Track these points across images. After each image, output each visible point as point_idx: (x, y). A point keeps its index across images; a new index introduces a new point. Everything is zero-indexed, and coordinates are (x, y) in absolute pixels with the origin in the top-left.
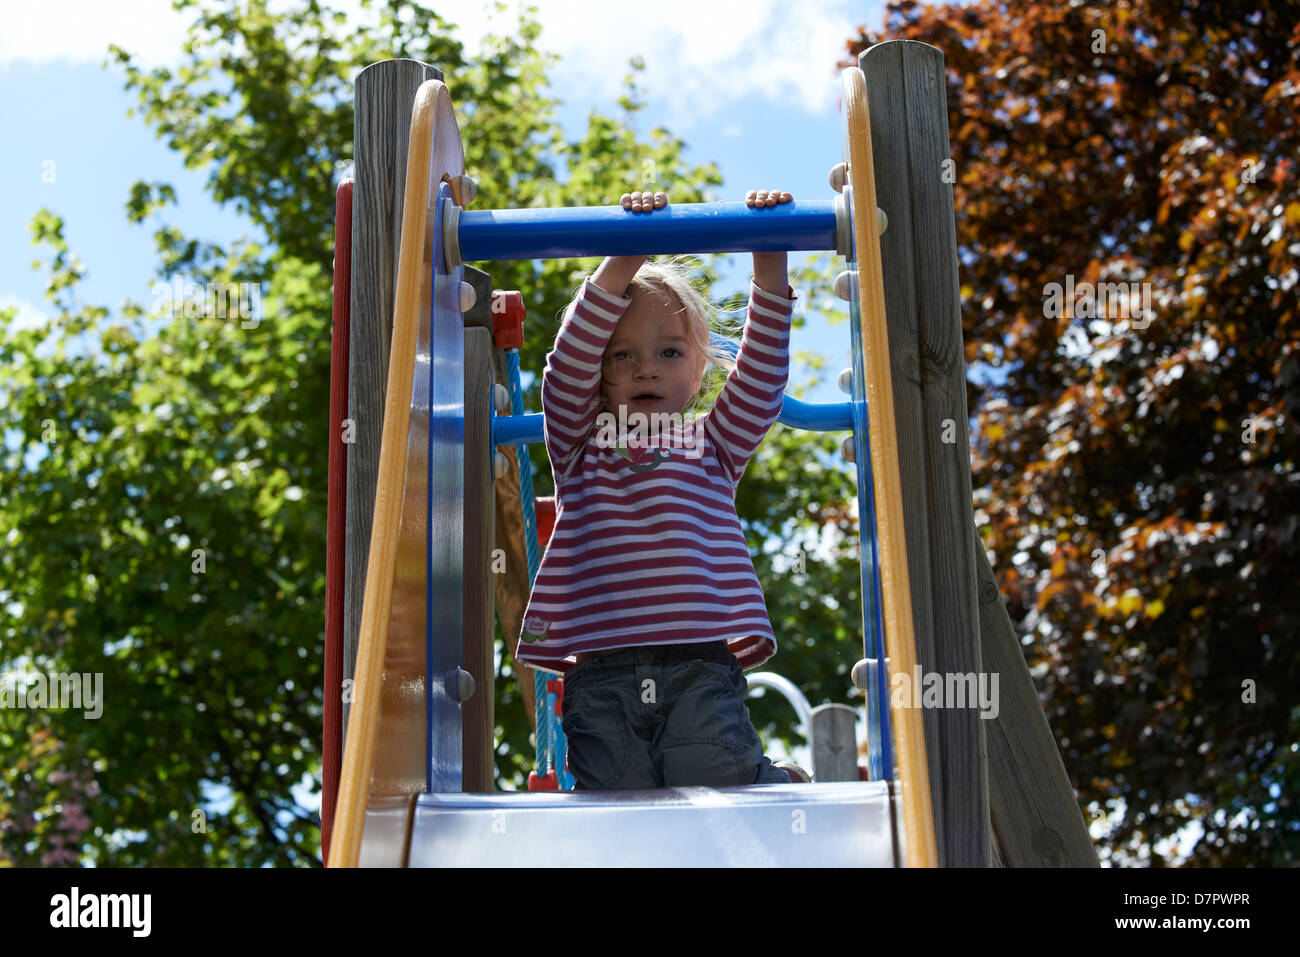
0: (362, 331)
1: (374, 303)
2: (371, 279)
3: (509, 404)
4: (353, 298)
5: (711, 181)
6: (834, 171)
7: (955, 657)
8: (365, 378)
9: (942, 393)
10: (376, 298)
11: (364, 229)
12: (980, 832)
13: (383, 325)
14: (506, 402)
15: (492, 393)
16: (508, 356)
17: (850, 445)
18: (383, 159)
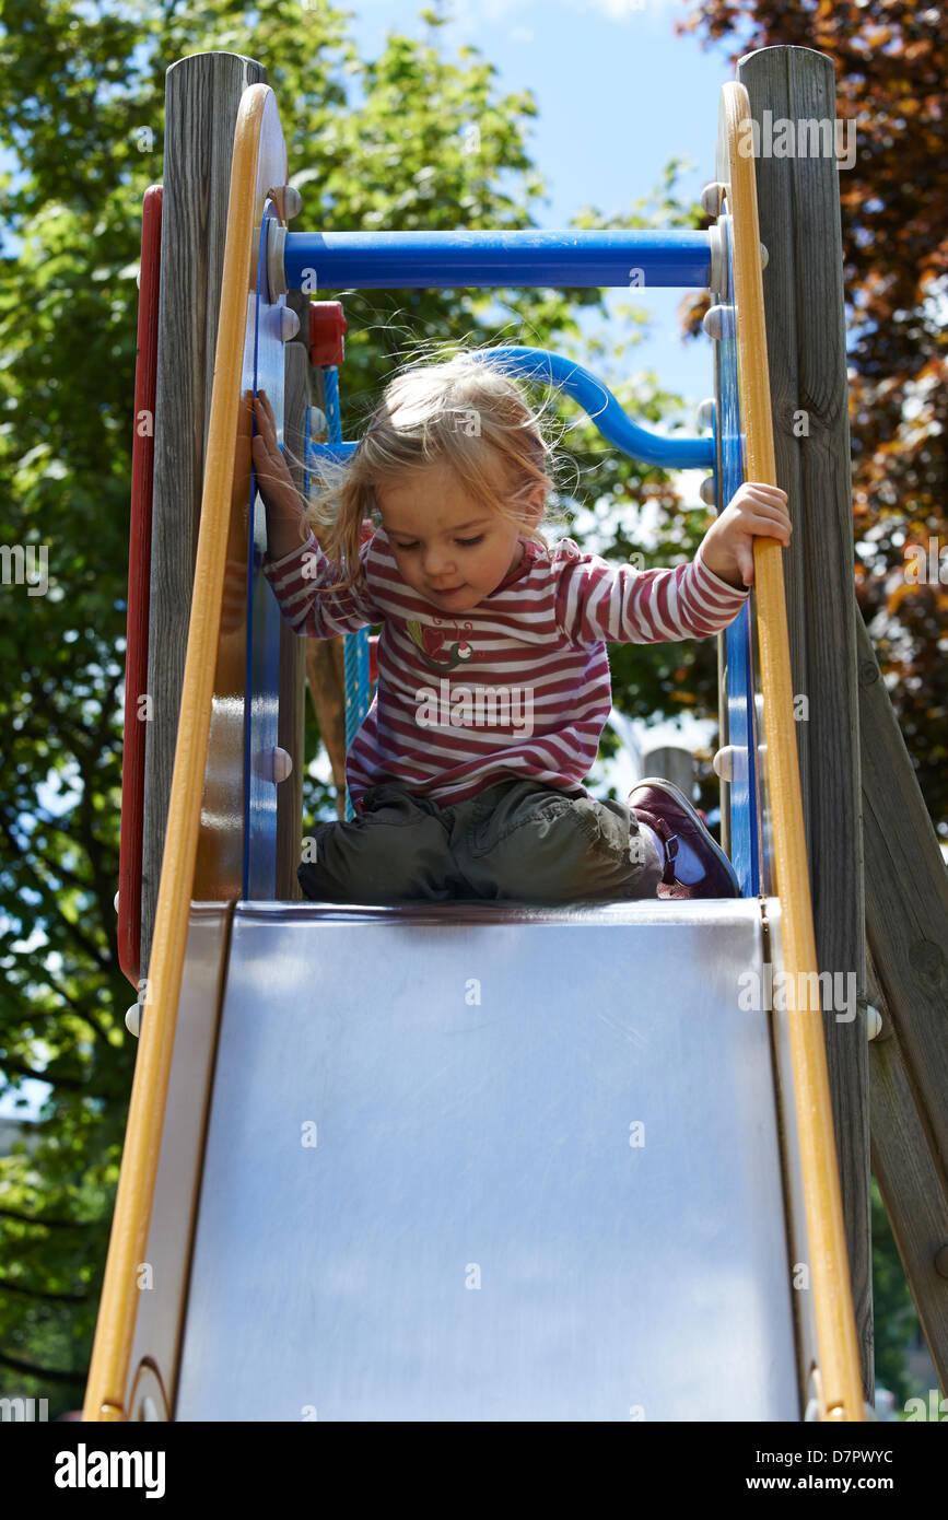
0: (171, 362)
1: (185, 331)
2: (183, 304)
3: (326, 429)
4: (161, 324)
5: (529, 112)
6: (707, 192)
7: (830, 748)
8: (173, 416)
9: (823, 450)
10: (188, 326)
11: (175, 246)
12: (854, 947)
13: (196, 355)
14: (323, 427)
15: (308, 418)
16: (326, 374)
17: (710, 486)
18: (197, 167)
